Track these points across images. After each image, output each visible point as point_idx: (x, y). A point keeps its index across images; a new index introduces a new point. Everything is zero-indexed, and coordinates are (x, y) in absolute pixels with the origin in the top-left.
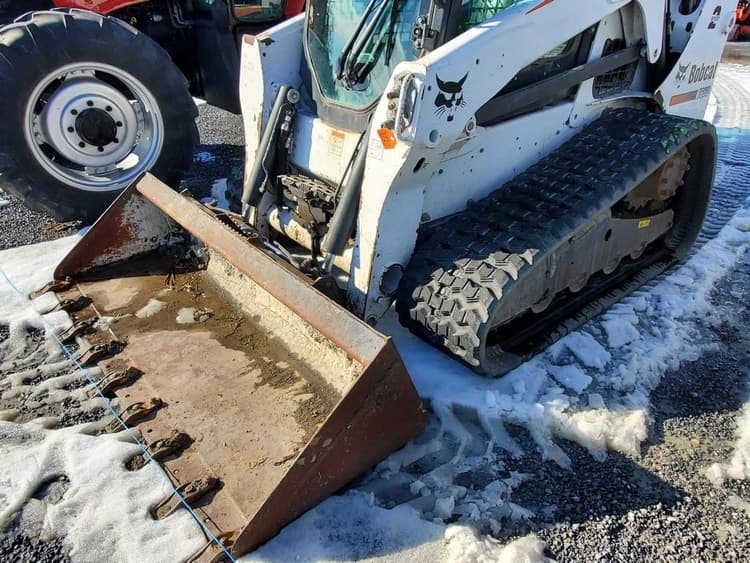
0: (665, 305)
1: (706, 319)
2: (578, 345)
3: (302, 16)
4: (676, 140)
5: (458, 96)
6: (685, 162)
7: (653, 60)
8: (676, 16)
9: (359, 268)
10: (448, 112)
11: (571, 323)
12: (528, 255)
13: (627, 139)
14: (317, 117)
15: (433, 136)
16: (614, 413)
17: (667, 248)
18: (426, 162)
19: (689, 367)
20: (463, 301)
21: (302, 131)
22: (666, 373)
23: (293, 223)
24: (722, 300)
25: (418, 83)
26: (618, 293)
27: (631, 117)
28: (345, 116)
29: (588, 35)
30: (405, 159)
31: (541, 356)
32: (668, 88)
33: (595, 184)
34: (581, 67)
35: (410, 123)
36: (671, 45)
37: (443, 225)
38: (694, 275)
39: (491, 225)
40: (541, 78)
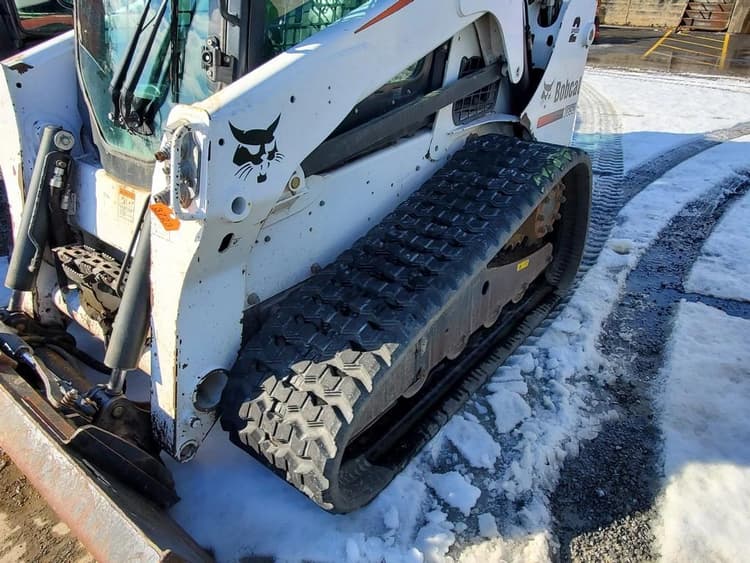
0: (553, 363)
1: (599, 375)
2: (461, 436)
3: (70, 34)
4: (550, 175)
5: (269, 147)
6: (560, 193)
7: (516, 79)
8: (535, 28)
9: (161, 383)
10: (257, 170)
11: (450, 405)
12: (385, 352)
13: (496, 176)
14: (102, 167)
15: (237, 205)
16: (511, 541)
17: (548, 284)
18: (234, 238)
19: (590, 448)
20: (304, 426)
21: (84, 187)
22: (566, 462)
23: (81, 310)
24: (613, 346)
25: (200, 137)
26: (501, 352)
27: (498, 146)
28: (133, 168)
29: (441, 54)
30: (198, 243)
31: (417, 459)
32: (534, 111)
33: (463, 239)
34: (434, 93)
35: (197, 192)
36: (533, 61)
37: (280, 304)
38: (579, 316)
39: (338, 306)
40: (390, 107)
